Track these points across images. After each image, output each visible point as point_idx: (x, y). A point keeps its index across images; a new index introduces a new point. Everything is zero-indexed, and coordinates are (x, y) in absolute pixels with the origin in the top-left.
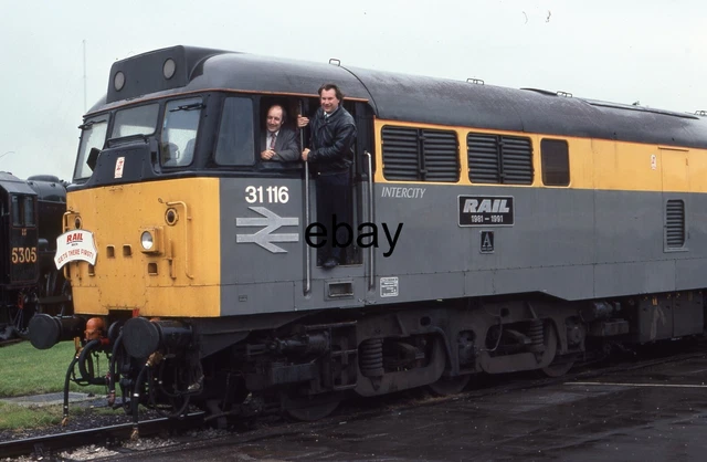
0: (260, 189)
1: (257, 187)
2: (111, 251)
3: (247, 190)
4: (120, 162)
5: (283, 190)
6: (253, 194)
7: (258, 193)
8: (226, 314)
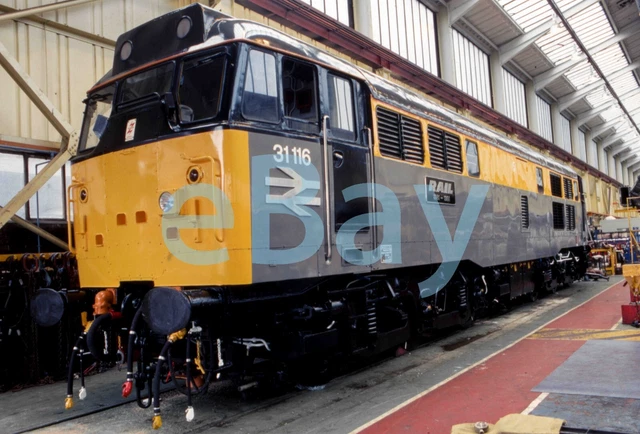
0: (286, 149)
1: (283, 147)
2: (121, 219)
3: (275, 148)
4: (132, 124)
5: (306, 153)
6: (280, 153)
7: (284, 152)
8: (258, 281)
